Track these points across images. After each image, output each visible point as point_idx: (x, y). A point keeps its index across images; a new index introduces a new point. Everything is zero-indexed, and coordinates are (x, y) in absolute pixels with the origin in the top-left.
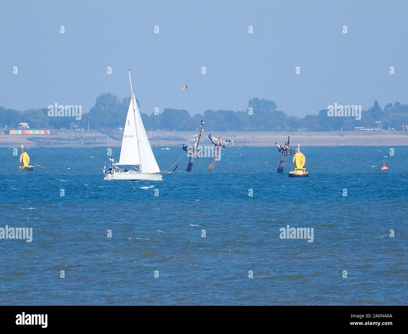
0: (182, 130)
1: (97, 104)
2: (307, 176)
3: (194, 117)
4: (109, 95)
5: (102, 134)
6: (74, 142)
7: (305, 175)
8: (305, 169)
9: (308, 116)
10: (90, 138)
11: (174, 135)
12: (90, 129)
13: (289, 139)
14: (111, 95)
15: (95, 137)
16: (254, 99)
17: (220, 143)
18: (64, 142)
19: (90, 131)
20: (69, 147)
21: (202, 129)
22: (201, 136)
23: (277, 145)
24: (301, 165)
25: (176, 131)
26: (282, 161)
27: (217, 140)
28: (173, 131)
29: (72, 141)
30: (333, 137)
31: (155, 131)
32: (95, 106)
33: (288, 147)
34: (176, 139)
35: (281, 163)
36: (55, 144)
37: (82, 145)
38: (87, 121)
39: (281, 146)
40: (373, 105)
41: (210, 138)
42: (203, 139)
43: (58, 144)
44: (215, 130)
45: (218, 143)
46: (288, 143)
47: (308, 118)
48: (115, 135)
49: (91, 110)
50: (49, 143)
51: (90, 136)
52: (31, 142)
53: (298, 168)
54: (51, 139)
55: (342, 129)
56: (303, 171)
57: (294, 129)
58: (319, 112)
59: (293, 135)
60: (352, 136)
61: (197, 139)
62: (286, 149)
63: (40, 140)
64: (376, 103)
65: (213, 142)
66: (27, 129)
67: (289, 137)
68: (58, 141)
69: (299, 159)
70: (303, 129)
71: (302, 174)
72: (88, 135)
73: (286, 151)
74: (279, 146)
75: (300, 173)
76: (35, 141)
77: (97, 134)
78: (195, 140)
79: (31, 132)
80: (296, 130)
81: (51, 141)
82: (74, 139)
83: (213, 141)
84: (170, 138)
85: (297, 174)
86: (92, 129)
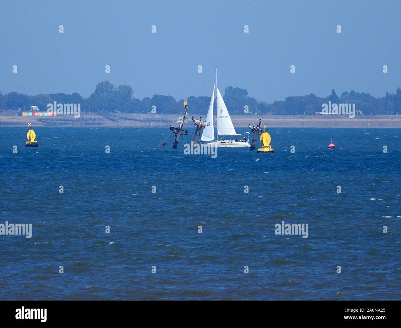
0: (169, 113)
1: (96, 91)
2: (273, 152)
3: (179, 102)
4: (107, 82)
5: (101, 116)
6: (77, 123)
7: (271, 151)
8: (271, 146)
9: (276, 102)
10: (90, 119)
11: (162, 117)
12: (91, 111)
13: (260, 121)
14: (108, 83)
15: (94, 118)
16: (229, 87)
17: (201, 124)
18: (69, 122)
19: (91, 113)
20: (72, 127)
21: (186, 112)
22: (186, 118)
23: (250, 126)
24: (267, 143)
25: (164, 113)
26: (254, 140)
27: (199, 121)
28: (161, 114)
29: (75, 121)
30: (297, 120)
31: (146, 114)
32: (95, 92)
33: (259, 128)
34: (164, 121)
35: (253, 141)
36: (60, 124)
37: (83, 126)
38: (88, 105)
39: (253, 127)
40: (331, 93)
41: (193, 120)
42: (187, 121)
43: (64, 124)
44: (197, 113)
45: (200, 124)
46: (260, 124)
47: (276, 103)
48: (111, 117)
49: (91, 96)
50: (55, 124)
51: (90, 118)
52: (40, 122)
53: (265, 146)
54: (58, 120)
55: (304, 114)
56: (270, 148)
57: (264, 113)
58: (286, 98)
59: (263, 118)
60: (313, 120)
61: (182, 121)
62: (258, 130)
63: (48, 121)
64: (333, 92)
65: (195, 124)
66: (37, 111)
67: (260, 119)
68: (63, 122)
69: (266, 138)
70: (271, 113)
71: (269, 150)
72: (89, 117)
73: (258, 132)
74: (252, 127)
75: (267, 150)
76: (43, 122)
77: (97, 117)
78: (180, 121)
79: (40, 114)
80: (266, 114)
81: (57, 122)
82: (76, 120)
83: (196, 122)
84: (158, 119)
85: (265, 151)
86: (92, 112)
